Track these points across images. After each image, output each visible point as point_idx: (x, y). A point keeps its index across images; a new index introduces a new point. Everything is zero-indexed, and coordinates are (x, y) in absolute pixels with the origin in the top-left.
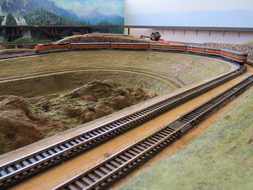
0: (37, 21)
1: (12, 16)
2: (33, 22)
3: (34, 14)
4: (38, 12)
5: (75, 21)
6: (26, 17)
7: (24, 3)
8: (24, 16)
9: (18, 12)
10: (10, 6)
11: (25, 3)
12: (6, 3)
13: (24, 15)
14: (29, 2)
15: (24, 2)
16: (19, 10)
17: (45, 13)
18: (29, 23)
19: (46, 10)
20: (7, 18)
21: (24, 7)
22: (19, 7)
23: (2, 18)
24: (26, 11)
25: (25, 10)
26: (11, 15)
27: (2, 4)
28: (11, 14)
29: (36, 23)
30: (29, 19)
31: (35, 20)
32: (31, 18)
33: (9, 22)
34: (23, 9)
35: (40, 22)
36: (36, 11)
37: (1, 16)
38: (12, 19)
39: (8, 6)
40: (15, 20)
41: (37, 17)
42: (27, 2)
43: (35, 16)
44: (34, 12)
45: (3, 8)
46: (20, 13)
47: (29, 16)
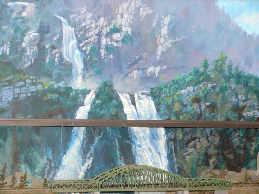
0: (195, 105)
1: (113, 91)
2: (181, 109)
3: (189, 84)
4: (203, 74)
6: (160, 92)
7: (160, 47)
8: (152, 89)
9: (135, 77)
10: (112, 57)
11: (162, 45)
12: (99, 48)
13: (153, 86)
14: (176, 43)
15: (158, 42)
16: (138, 69)
17: (228, 79)
18: (167, 111)
19: (234, 67)
20: (94, 96)
21: (158, 58)
22: (141, 58)
23: (81, 96)
24: (161, 72)
25: (158, 69)
26: (111, 86)
27: (88, 52)
28: (109, 84)
29: (192, 112)
30: (170, 101)
31: (189, 101)
32: (175, 96)
33: (101, 110)
34: (153, 67)
35: (206, 108)
36: (197, 70)
37: (78, 90)
38: (111, 98)
39: (106, 56)
40: (121, 101)
41: (199, 91)
42: (168, 44)
43: (191, 87)
44: (189, 74)
45: (87, 65)
46: (141, 78)
47: (170, 88)
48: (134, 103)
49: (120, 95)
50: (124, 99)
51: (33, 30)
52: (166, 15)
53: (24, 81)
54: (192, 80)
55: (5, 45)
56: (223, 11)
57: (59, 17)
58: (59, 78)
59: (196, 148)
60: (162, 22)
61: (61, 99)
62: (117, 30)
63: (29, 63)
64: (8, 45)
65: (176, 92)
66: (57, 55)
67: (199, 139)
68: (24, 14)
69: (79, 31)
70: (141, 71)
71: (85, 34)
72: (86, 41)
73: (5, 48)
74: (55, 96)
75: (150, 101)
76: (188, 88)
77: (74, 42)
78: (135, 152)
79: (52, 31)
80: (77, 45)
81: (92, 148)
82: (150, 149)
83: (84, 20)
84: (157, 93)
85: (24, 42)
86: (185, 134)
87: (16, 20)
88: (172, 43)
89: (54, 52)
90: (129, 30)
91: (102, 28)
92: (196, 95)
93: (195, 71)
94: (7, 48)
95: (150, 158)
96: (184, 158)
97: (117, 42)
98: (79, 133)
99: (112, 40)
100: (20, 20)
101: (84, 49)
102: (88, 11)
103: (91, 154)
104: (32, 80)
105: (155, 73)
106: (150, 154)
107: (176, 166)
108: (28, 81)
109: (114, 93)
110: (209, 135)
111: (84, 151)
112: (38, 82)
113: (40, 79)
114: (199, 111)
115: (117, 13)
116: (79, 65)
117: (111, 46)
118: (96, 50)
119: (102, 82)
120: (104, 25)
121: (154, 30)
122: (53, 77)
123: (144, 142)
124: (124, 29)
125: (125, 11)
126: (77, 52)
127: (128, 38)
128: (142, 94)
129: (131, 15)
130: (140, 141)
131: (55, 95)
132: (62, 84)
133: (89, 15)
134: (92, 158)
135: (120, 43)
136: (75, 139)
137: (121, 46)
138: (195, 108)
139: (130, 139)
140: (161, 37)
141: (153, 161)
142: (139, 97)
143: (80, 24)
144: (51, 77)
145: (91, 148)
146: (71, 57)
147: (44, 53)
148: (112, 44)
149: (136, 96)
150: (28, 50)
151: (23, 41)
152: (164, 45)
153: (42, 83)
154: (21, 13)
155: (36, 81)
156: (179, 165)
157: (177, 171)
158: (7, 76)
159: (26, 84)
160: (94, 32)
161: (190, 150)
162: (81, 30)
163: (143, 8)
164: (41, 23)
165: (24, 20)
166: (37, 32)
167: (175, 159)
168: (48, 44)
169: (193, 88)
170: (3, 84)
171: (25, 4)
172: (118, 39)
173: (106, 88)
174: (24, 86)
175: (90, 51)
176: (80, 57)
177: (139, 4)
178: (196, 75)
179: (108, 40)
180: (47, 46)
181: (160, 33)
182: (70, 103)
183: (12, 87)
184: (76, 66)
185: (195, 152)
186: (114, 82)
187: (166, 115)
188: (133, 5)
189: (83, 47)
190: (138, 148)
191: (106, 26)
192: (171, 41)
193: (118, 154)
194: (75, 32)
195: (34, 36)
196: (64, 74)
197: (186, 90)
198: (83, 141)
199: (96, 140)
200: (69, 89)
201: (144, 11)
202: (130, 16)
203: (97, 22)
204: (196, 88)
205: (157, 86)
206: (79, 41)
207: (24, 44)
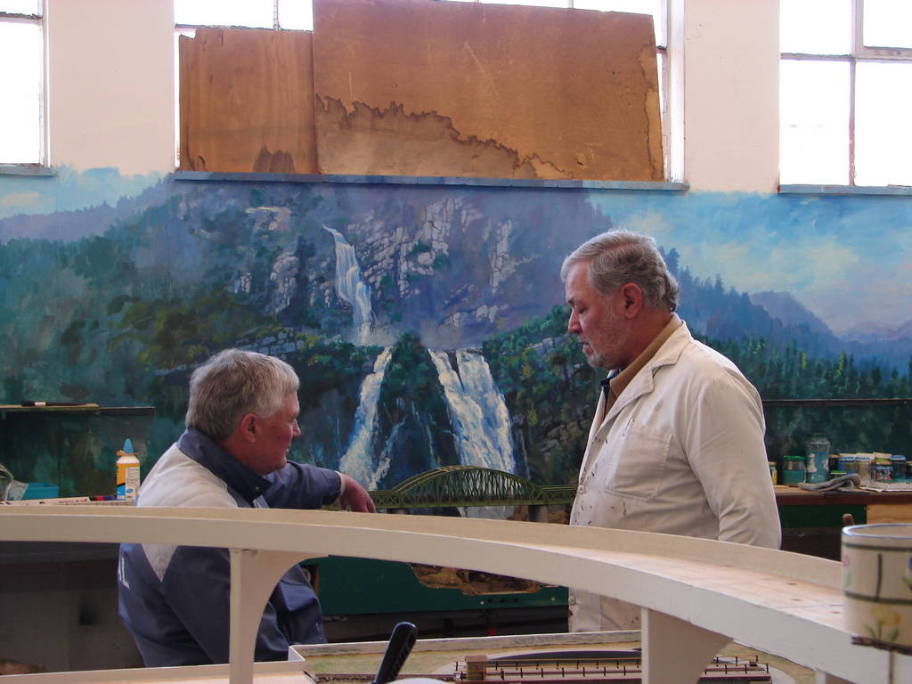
0: (557, 370)
1: (422, 349)
2: (533, 377)
3: (545, 334)
5: (810, 363)
6: (498, 349)
7: (495, 274)
8: (485, 343)
9: (456, 325)
10: (417, 292)
11: (500, 271)
12: (397, 278)
13: (487, 338)
14: (523, 266)
15: (493, 265)
16: (460, 311)
18: (510, 380)
20: (390, 357)
21: (494, 291)
22: (465, 292)
23: (368, 357)
24: (500, 315)
25: (494, 309)
26: (417, 340)
27: (377, 285)
28: (413, 337)
29: (553, 380)
30: (515, 362)
31: (546, 361)
32: (524, 354)
33: (402, 379)
34: (485, 306)
35: (575, 373)
36: (558, 311)
37: (363, 347)
38: (417, 360)
39: (407, 291)
40: (434, 366)
41: (562, 345)
42: (510, 268)
43: (549, 339)
44: (545, 317)
45: (378, 306)
46: (467, 326)
47: (515, 341)
48: (455, 368)
49: (432, 354)
50: (440, 360)
51: (289, 251)
52: (504, 221)
53: (276, 335)
54: (551, 327)
55: (243, 278)
56: (599, 212)
57: (329, 230)
58: (332, 330)
59: (561, 439)
60: (499, 232)
61: (336, 363)
62: (424, 248)
63: (283, 306)
64: (248, 277)
65: (525, 347)
66: (327, 292)
67: (566, 424)
68: (273, 226)
69: (362, 252)
70: (466, 315)
71: (372, 256)
72: (375, 267)
73: (243, 282)
74: (325, 359)
75: (482, 364)
76: (545, 341)
77: (354, 269)
78: (460, 448)
79: (319, 253)
80: (360, 275)
81: (389, 443)
82: (484, 444)
83: (371, 233)
84: (493, 351)
85: (274, 271)
86: (541, 417)
87: (261, 236)
88: (516, 267)
89: (322, 287)
90: (445, 247)
91: (400, 245)
92: (558, 352)
93: (556, 311)
94: (246, 282)
95: (485, 458)
96: (541, 456)
97: (425, 267)
98: (367, 418)
99: (417, 264)
100: (267, 236)
101: (371, 280)
102: (376, 218)
103: (387, 453)
104: (288, 334)
105: (490, 317)
106: (484, 450)
107: (528, 470)
108: (282, 336)
109: (423, 352)
110: (581, 418)
111: (376, 449)
112: (297, 336)
113: (300, 330)
114: (563, 377)
115: (423, 219)
116: (364, 307)
117: (416, 274)
118: (390, 281)
119: (402, 333)
120: (404, 241)
121: (485, 245)
122: (323, 328)
123: (473, 431)
124: (435, 245)
125: (437, 216)
126: (360, 285)
127: (444, 259)
128: (468, 352)
129: (447, 222)
130: (468, 429)
131: (326, 357)
132: (336, 339)
133: (379, 225)
134: (388, 460)
135: (431, 268)
136: (361, 428)
137: (432, 274)
138: (557, 374)
139: (451, 427)
140: (497, 257)
141: (489, 462)
142: (464, 356)
143: (364, 240)
144: (318, 326)
145: (387, 442)
146: (349, 293)
147: (307, 290)
148: (416, 272)
149: (459, 356)
150: (281, 285)
151: (271, 270)
152: (503, 271)
153: (304, 339)
154: (268, 224)
155: (295, 335)
156: (533, 469)
157: (529, 478)
158: (247, 328)
159: (278, 339)
160: (388, 252)
161: (551, 443)
162: (366, 249)
163: (467, 209)
164: (301, 239)
165: (273, 236)
166: (295, 255)
167: (526, 458)
168: (312, 274)
169: (553, 340)
170: (242, 340)
171: (274, 209)
172: (427, 263)
173: (409, 344)
174: (275, 343)
175: (381, 283)
176: (365, 293)
177: (461, 204)
178: (557, 318)
179: (411, 264)
180: (311, 278)
181: (495, 251)
182: (350, 369)
183: (256, 345)
184: (360, 307)
185: (559, 447)
186: (422, 332)
187: (509, 385)
188: (450, 206)
189: (369, 276)
190: (464, 441)
191: (407, 242)
192: (514, 263)
193: (431, 451)
194: (356, 252)
195: (290, 262)
196: (339, 321)
197: (541, 344)
198: (374, 431)
199: (395, 431)
200: (348, 347)
201: (467, 214)
202: (445, 224)
203: (391, 235)
204: (558, 339)
205: (493, 338)
206: (363, 268)
207: (273, 275)
